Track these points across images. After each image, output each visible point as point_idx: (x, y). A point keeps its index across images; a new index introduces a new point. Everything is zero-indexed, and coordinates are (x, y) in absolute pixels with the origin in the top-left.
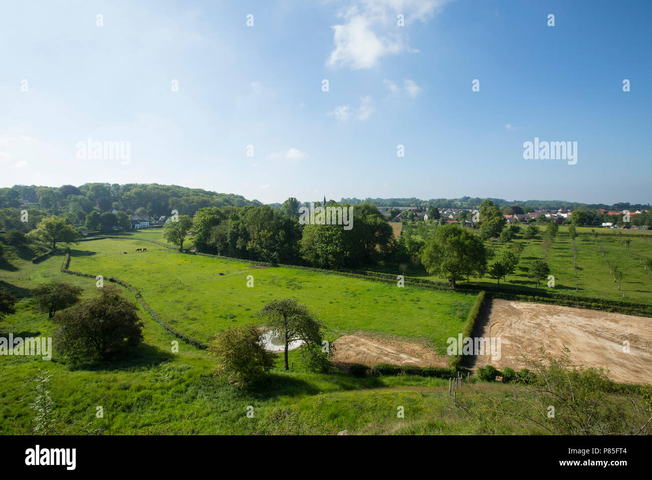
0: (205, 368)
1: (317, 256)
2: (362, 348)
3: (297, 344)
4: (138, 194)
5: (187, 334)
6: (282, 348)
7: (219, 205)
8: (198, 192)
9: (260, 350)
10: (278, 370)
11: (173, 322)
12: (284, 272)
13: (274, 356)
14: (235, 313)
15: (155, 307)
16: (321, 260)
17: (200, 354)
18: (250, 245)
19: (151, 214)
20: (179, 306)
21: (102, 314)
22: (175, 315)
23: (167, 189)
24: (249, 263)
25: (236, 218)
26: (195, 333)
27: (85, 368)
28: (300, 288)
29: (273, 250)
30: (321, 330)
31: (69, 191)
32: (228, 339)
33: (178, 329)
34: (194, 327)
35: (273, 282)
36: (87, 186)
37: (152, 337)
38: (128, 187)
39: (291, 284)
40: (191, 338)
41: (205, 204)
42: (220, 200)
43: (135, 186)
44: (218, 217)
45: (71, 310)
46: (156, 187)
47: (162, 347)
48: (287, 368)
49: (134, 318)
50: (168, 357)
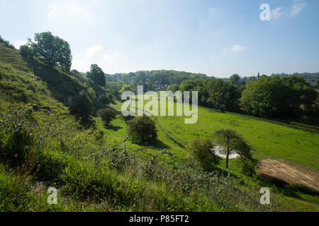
0: (184, 156)
1: (251, 109)
2: (282, 170)
3: (234, 156)
4: (156, 75)
5: (175, 139)
6: (225, 156)
7: (193, 79)
8: (183, 73)
9: (212, 153)
10: (222, 166)
11: (169, 132)
12: (228, 116)
13: (220, 158)
14: (199, 133)
15: (162, 125)
16: (253, 111)
17: (181, 149)
18: (208, 100)
19: (161, 84)
20: (172, 126)
21: (143, 123)
22: (171, 130)
23: (168, 72)
24: (208, 109)
25: (201, 85)
26: (179, 139)
27: (136, 143)
28: (238, 126)
29: (222, 103)
30: (252, 151)
31: (132, 74)
32: (196, 144)
33: (172, 136)
34: (179, 136)
35: (221, 121)
36: (137, 72)
37: (161, 137)
38: (152, 72)
39: (231, 123)
40: (177, 141)
41: (185, 78)
42: (193, 76)
43: (155, 71)
44: (192, 85)
45: (132, 121)
46: (163, 71)
47: (165, 142)
48: (227, 167)
49: (154, 127)
50: (167, 147)
